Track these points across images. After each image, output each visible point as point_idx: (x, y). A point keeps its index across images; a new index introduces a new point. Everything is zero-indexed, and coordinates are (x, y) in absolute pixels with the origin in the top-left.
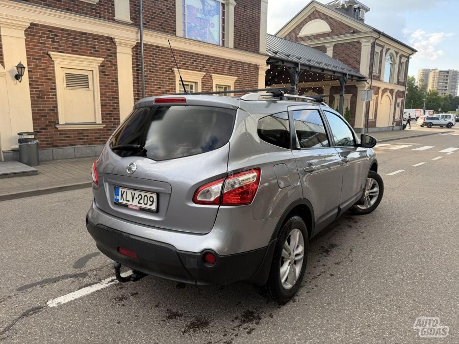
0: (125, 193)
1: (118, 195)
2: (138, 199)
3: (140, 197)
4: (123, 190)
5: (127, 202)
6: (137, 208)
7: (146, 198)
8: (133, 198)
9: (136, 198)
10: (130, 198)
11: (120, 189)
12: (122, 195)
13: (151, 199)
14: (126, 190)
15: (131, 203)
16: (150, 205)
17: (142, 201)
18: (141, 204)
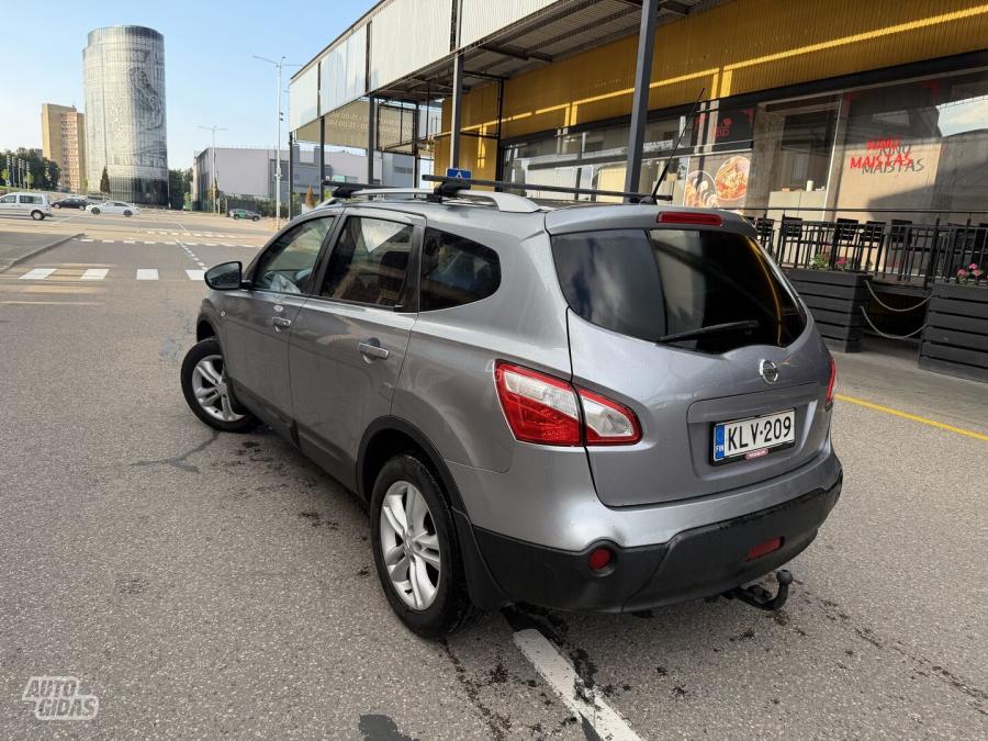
0: (738, 430)
1: (723, 443)
2: (765, 432)
3: (768, 426)
4: (733, 427)
5: (744, 449)
6: (764, 452)
7: (778, 424)
8: (754, 436)
9: (761, 433)
10: (748, 438)
11: (727, 428)
12: (731, 439)
13: (787, 423)
14: (738, 425)
15: (751, 446)
16: (786, 435)
17: (771, 435)
18: (770, 440)
